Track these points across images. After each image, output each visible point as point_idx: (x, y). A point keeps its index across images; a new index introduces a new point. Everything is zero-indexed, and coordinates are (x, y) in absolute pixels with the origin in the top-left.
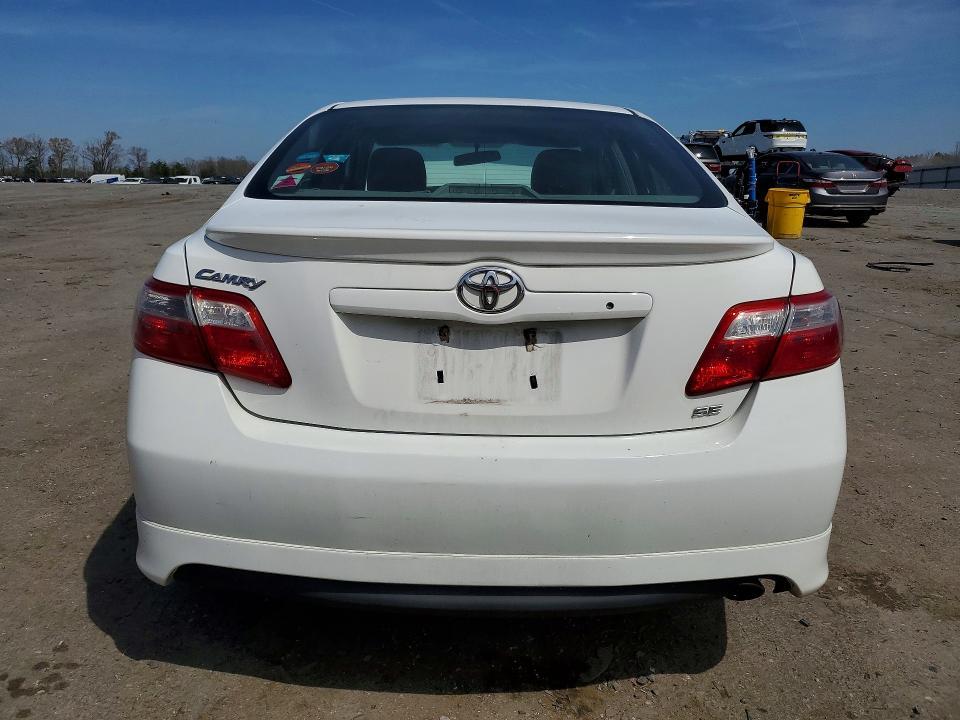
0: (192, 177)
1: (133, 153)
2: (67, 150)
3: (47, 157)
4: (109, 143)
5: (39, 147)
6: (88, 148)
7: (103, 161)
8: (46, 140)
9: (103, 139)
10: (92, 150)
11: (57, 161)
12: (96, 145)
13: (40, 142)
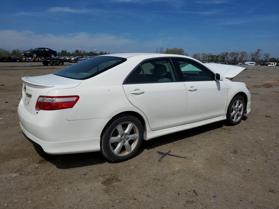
0: (274, 63)
1: (265, 55)
2: (245, 55)
3: (239, 57)
4: (258, 52)
5: (238, 54)
6: (251, 54)
7: (255, 58)
8: (240, 52)
9: (256, 51)
10: (252, 55)
11: (241, 58)
12: (254, 53)
13: (238, 53)
